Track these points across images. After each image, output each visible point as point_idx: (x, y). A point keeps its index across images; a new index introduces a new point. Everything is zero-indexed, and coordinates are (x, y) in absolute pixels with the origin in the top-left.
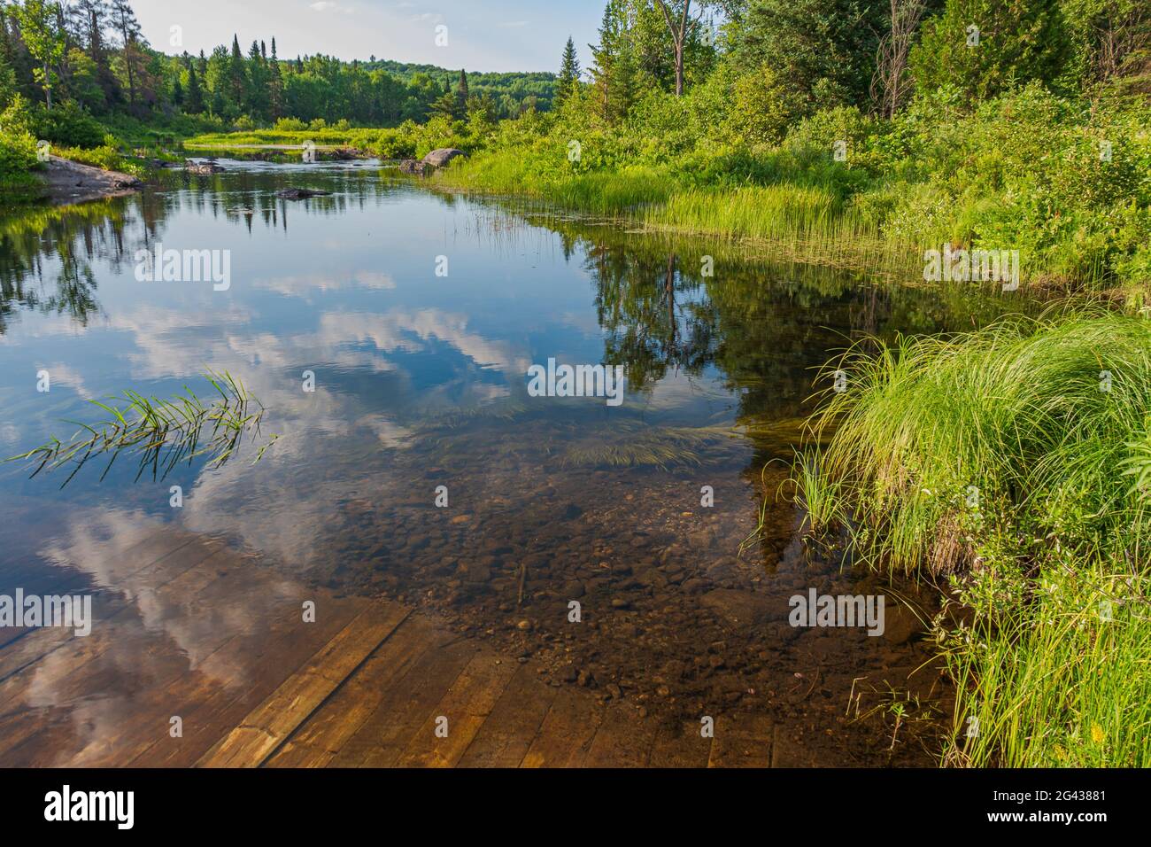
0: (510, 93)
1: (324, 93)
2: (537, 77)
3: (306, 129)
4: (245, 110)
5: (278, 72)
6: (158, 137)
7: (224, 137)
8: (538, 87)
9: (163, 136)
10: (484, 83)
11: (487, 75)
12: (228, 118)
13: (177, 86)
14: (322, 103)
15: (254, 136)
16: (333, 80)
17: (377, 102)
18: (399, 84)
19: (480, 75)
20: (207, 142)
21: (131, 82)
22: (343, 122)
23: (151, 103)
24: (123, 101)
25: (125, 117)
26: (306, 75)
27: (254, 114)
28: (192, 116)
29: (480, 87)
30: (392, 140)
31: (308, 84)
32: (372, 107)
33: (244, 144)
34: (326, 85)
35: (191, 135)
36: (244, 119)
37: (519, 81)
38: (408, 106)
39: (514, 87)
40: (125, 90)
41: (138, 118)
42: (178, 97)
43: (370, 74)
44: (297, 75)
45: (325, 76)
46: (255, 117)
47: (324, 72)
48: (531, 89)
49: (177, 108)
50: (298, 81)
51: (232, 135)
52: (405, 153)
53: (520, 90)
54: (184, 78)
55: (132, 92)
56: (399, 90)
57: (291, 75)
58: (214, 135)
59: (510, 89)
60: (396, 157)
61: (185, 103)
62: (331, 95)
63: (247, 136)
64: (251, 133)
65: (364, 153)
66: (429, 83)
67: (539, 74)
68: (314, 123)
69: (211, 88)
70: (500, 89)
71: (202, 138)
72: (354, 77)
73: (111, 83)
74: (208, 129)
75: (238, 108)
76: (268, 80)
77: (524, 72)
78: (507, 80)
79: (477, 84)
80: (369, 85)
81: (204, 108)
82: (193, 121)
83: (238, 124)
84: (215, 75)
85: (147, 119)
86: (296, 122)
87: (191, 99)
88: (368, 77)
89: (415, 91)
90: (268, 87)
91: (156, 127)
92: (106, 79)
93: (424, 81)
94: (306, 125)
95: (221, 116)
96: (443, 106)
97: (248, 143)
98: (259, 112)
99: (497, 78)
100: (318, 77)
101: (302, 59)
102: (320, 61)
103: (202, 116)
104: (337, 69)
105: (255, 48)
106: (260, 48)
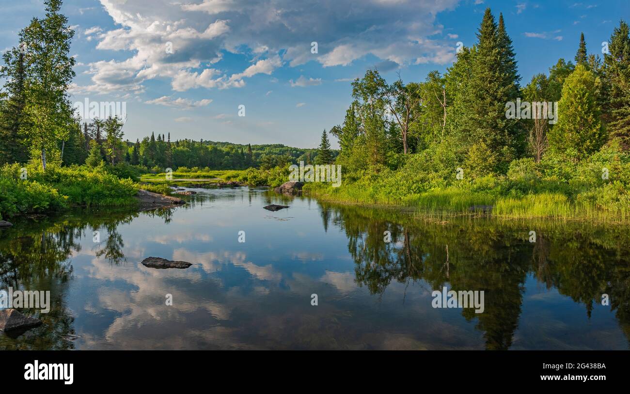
1: (188, 155)
2: (276, 146)
4: (156, 163)
5: (170, 147)
8: (277, 150)
12: (149, 167)
13: (128, 154)
14: (188, 159)
16: (193, 150)
17: (211, 159)
18: (221, 151)
22: (206, 168)
26: (181, 148)
27: (160, 165)
28: (134, 166)
31: (182, 152)
34: (189, 152)
36: (156, 167)
38: (225, 160)
39: (267, 150)
42: (128, 158)
43: (208, 146)
44: (177, 148)
45: (189, 148)
47: (188, 146)
48: (274, 152)
49: (128, 163)
50: (177, 150)
51: (157, 174)
54: (131, 151)
56: (221, 153)
57: (175, 148)
61: (131, 160)
62: (192, 156)
66: (233, 150)
67: (277, 145)
68: (193, 169)
69: (142, 154)
72: (201, 148)
74: (142, 172)
75: (153, 162)
76: (166, 150)
78: (263, 148)
80: (207, 151)
81: (138, 163)
82: (136, 168)
83: (154, 169)
84: (143, 149)
86: (186, 168)
87: (134, 159)
88: (206, 147)
89: (228, 153)
90: (166, 153)
93: (230, 149)
95: (146, 166)
98: (162, 165)
99: (259, 147)
100: (186, 148)
101: (179, 141)
102: (186, 142)
103: (138, 166)
104: (194, 145)
105: (159, 137)
106: (162, 137)
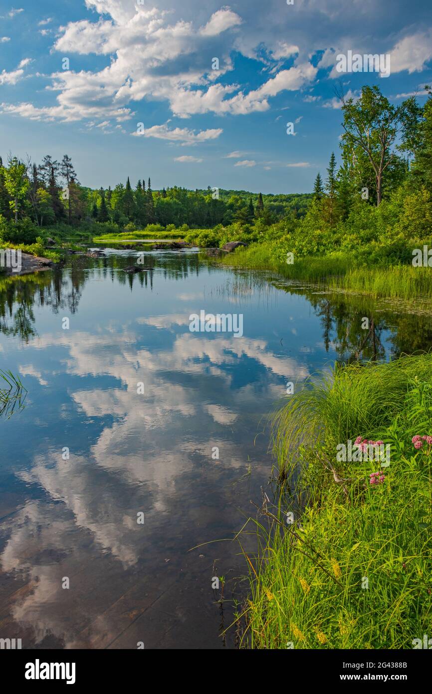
0: (290, 206)
1: (177, 209)
2: (308, 196)
3: (163, 230)
4: (131, 220)
5: (151, 197)
6: (81, 236)
7: (116, 236)
8: (308, 202)
9: (83, 235)
10: (275, 201)
11: (277, 196)
12: (121, 225)
13: (95, 207)
14: (176, 214)
15: (133, 235)
16: (183, 201)
17: (208, 214)
18: (222, 203)
19: (273, 196)
20: (106, 239)
21: (70, 205)
22: (185, 226)
23: (80, 217)
24: (65, 216)
25: (65, 225)
26: (167, 199)
27: (137, 222)
28: (101, 224)
29: (272, 203)
30: (206, 236)
31: (168, 204)
32: (206, 217)
33: (127, 239)
34: (178, 204)
35: (99, 235)
36: (130, 225)
37: (296, 199)
38: (226, 216)
39: (293, 203)
40: (67, 210)
41: (73, 226)
42: (95, 213)
43: (205, 197)
44: (162, 199)
45: (179, 199)
46: (137, 224)
47: (178, 197)
48: (304, 204)
49: (93, 220)
50: (163, 202)
51: (120, 234)
52: (213, 244)
53: (297, 204)
54: (99, 203)
55: (70, 211)
56: (222, 206)
57: (159, 199)
58: (112, 234)
59: (291, 203)
60: (208, 246)
61: (98, 216)
62: (181, 210)
63: (129, 235)
64: (131, 233)
65: (190, 244)
66: (239, 202)
68: (168, 227)
69: (113, 208)
70: (284, 204)
71: (104, 236)
72: (196, 199)
73: (59, 206)
74: (110, 231)
75: (127, 218)
76: (146, 202)
77: (300, 194)
78: (289, 199)
79: (271, 201)
80: (204, 203)
81: (109, 219)
82: (102, 227)
83: (127, 228)
84: (116, 200)
85: (77, 226)
86: (158, 226)
87: (101, 214)
88: (203, 199)
89: (230, 206)
90: (145, 206)
91: (81, 230)
92: (56, 203)
93: (237, 200)
94: (164, 228)
95: (118, 223)
96: (241, 215)
97: (129, 239)
98: (139, 221)
99: (283, 198)
100: (174, 199)
101: (166, 190)
102: (176, 190)
103: (107, 223)
104: (186, 194)
105: (140, 185)
106: (142, 184)
